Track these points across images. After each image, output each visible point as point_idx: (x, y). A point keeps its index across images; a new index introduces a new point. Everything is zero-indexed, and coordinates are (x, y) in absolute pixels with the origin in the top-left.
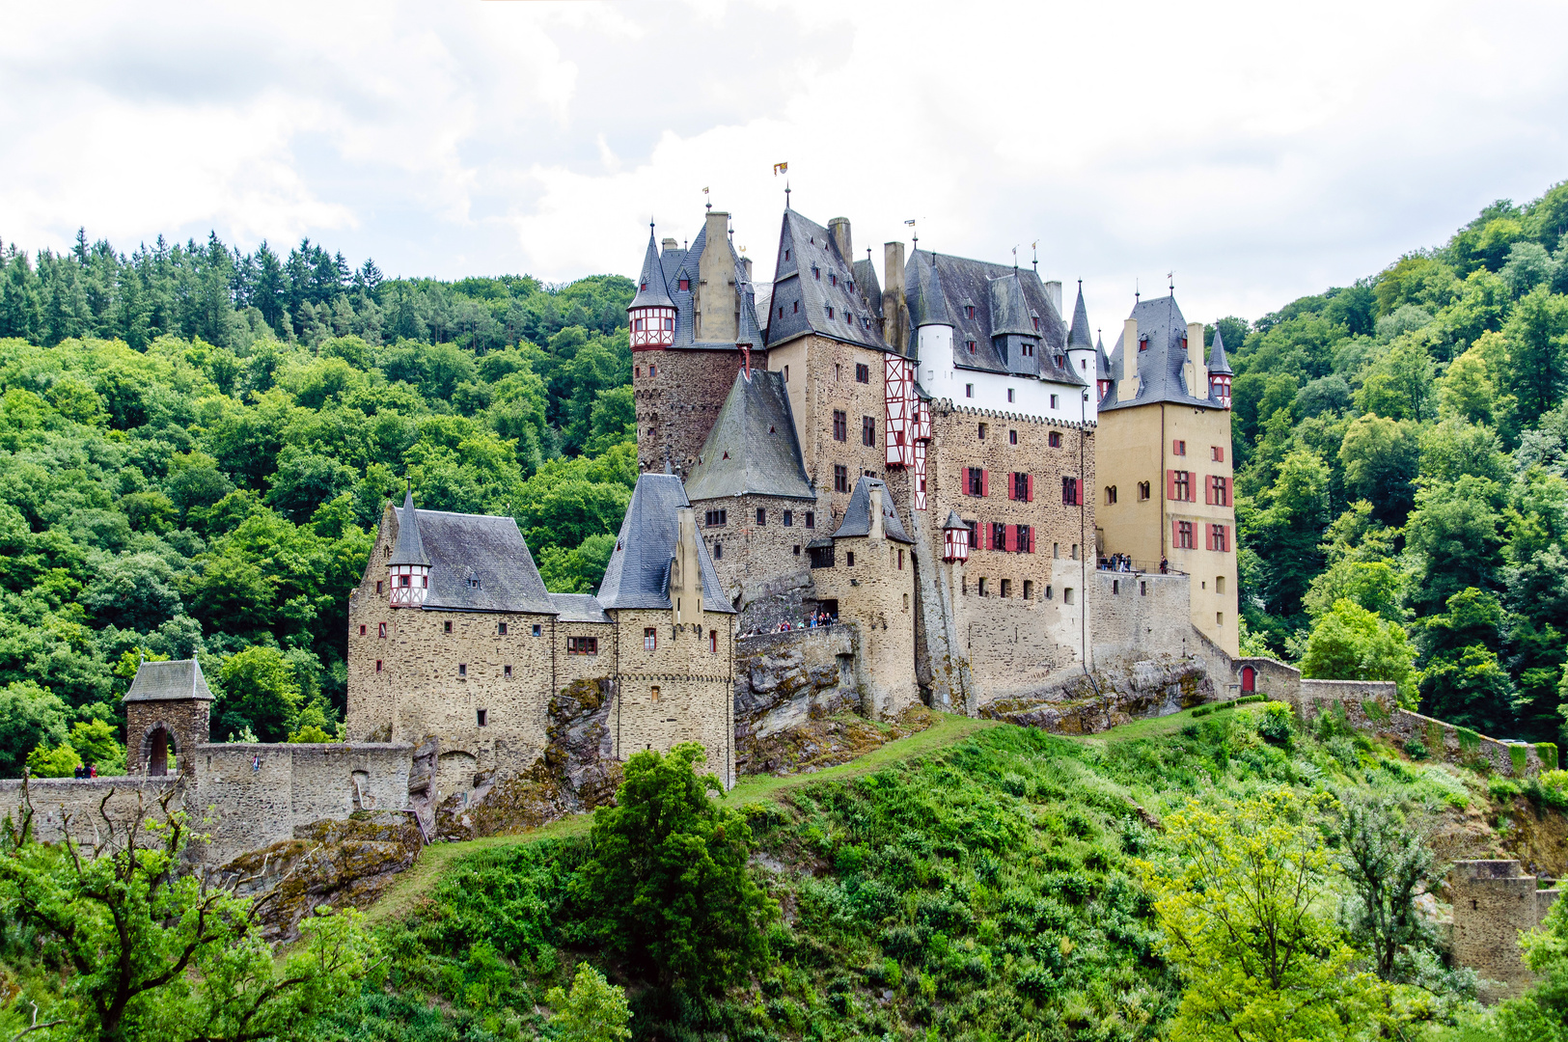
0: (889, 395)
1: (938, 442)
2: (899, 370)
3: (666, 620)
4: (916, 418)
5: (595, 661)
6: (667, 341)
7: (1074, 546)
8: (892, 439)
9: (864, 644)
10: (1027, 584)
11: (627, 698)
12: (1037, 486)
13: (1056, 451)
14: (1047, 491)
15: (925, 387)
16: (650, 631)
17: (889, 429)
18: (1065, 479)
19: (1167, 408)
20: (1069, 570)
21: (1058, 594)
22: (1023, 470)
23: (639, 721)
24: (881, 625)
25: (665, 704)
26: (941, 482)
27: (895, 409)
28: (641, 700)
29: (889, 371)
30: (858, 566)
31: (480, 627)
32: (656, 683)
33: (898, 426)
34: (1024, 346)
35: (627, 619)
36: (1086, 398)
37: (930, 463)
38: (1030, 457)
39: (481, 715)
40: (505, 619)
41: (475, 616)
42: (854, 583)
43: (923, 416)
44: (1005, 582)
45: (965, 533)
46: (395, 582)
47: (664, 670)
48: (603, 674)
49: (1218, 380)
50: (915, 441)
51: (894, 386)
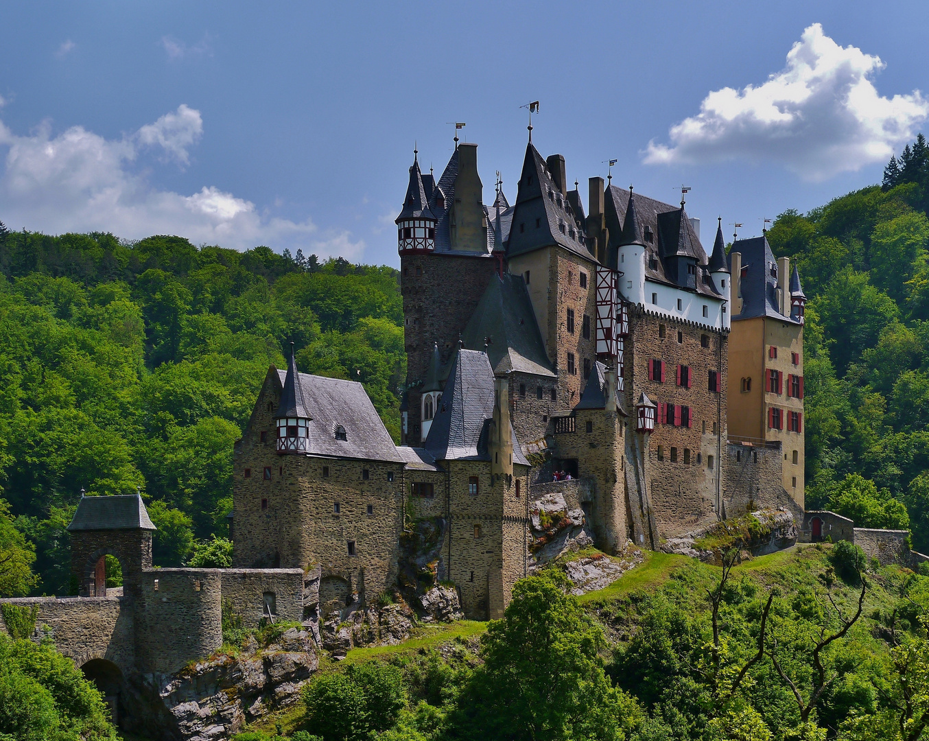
0: (599, 299)
1: (635, 338)
2: (608, 279)
3: (486, 471)
4: (619, 319)
5: (431, 503)
6: (430, 248)
7: (714, 423)
8: (600, 334)
9: (600, 494)
10: (687, 451)
11: (456, 534)
12: (693, 375)
13: (705, 350)
14: (699, 379)
15: (626, 293)
16: (474, 480)
17: (599, 326)
18: (710, 372)
19: (767, 322)
20: (710, 442)
21: (705, 460)
22: (685, 363)
23: (465, 552)
24: (612, 480)
25: (485, 539)
26: (636, 370)
27: (604, 311)
28: (467, 535)
29: (599, 280)
30: (595, 432)
31: (349, 473)
32: (477, 521)
33: (607, 323)
34: (689, 266)
35: (456, 469)
36: (724, 310)
37: (628, 354)
38: (689, 352)
39: (351, 545)
40: (368, 467)
41: (345, 462)
42: (592, 446)
43: (625, 317)
44: (674, 450)
45: (652, 410)
46: (283, 432)
47: (484, 511)
48: (438, 513)
49: (796, 303)
50: (618, 336)
51: (604, 292)
